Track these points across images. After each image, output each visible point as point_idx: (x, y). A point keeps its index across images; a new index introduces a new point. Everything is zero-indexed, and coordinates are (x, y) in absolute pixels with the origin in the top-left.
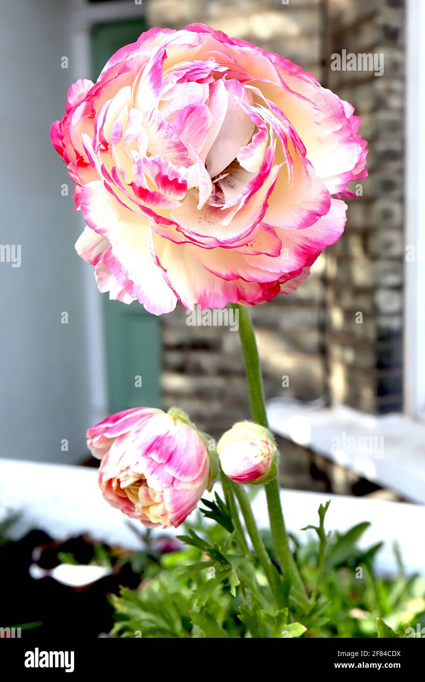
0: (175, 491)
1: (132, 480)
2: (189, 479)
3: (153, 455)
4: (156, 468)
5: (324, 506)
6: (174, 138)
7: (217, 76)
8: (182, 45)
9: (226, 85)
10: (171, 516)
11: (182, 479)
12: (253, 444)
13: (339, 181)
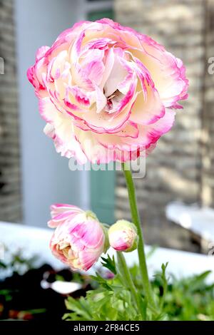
0: (85, 253)
1: (65, 246)
2: (92, 247)
3: (75, 234)
4: (76, 240)
5: (165, 264)
6: (86, 77)
7: (111, 46)
8: (94, 30)
9: (114, 51)
10: (83, 265)
11: (88, 246)
12: (124, 232)
13: (172, 100)
